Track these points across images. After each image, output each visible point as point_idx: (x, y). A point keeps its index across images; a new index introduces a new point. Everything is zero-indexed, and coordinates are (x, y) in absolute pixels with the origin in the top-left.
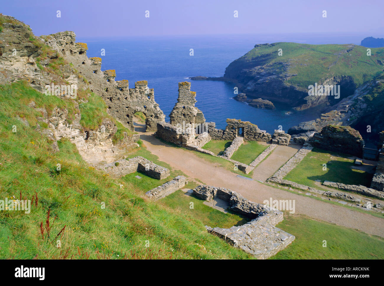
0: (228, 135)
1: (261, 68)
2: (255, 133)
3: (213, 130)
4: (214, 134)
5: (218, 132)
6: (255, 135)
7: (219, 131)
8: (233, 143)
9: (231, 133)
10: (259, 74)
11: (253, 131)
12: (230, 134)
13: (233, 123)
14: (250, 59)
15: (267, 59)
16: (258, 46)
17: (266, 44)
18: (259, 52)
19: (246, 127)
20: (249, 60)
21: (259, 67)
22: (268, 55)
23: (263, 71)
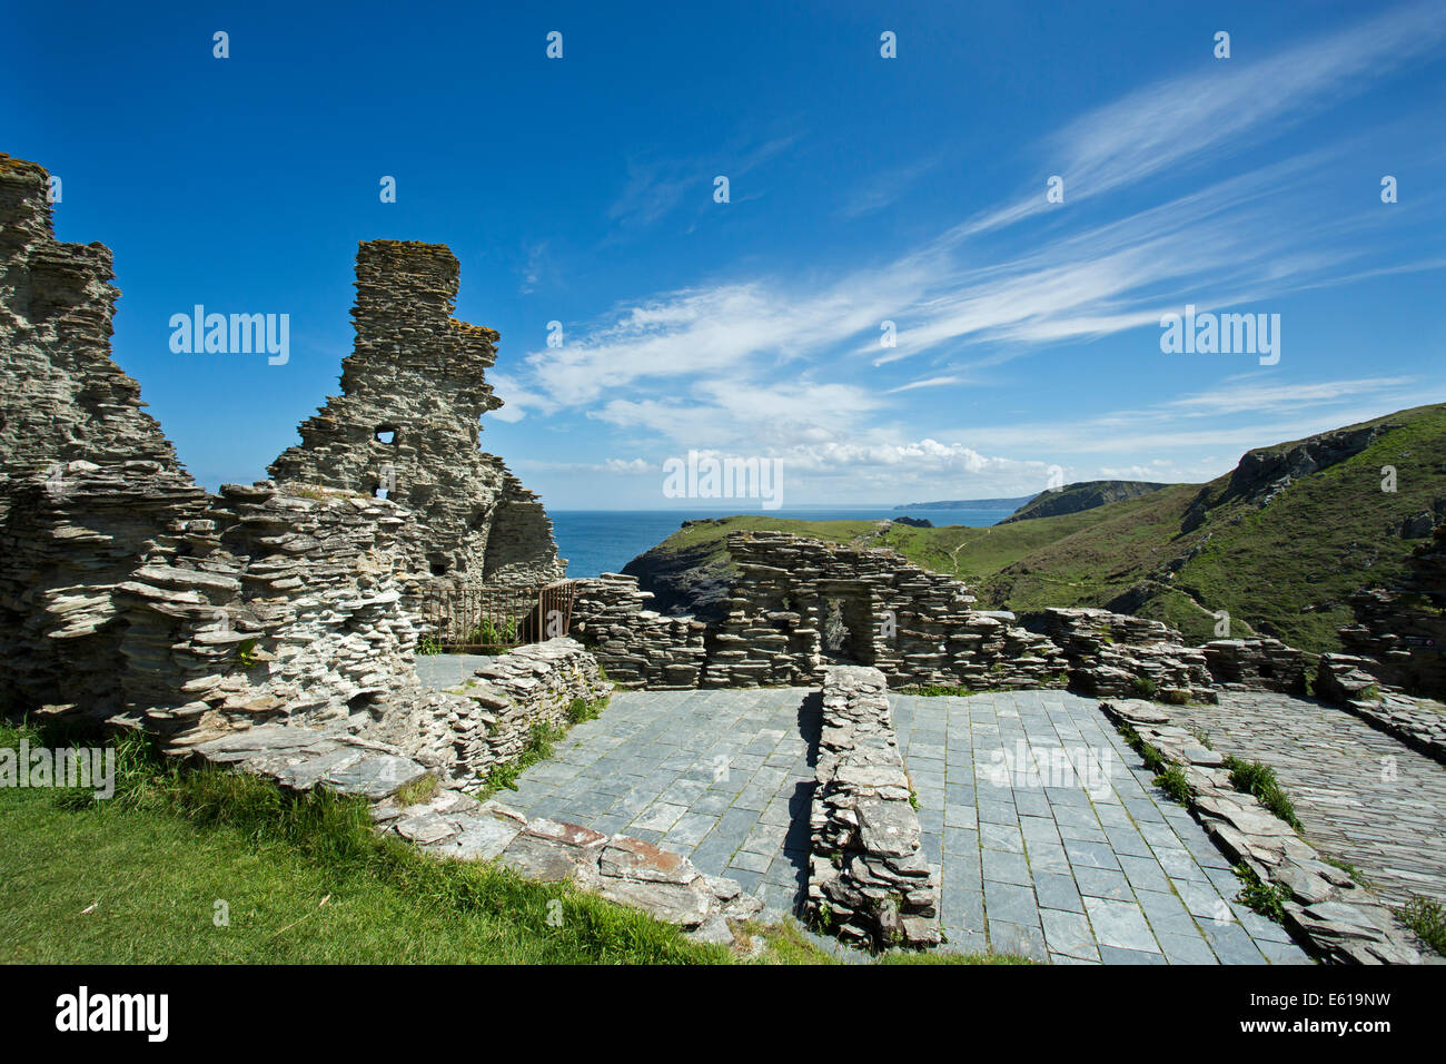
0: (752, 655)
1: (700, 572)
2: (951, 629)
3: (624, 622)
4: (636, 656)
5: (668, 641)
6: (954, 646)
7: (675, 625)
8: (835, 710)
9: (775, 635)
10: (695, 583)
11: (936, 615)
12: (769, 645)
13: (782, 556)
14: (674, 550)
15: (713, 552)
16: (689, 524)
17: (708, 521)
18: (693, 537)
19: (884, 581)
20: (671, 555)
21: (696, 569)
22: (713, 543)
23: (704, 576)
